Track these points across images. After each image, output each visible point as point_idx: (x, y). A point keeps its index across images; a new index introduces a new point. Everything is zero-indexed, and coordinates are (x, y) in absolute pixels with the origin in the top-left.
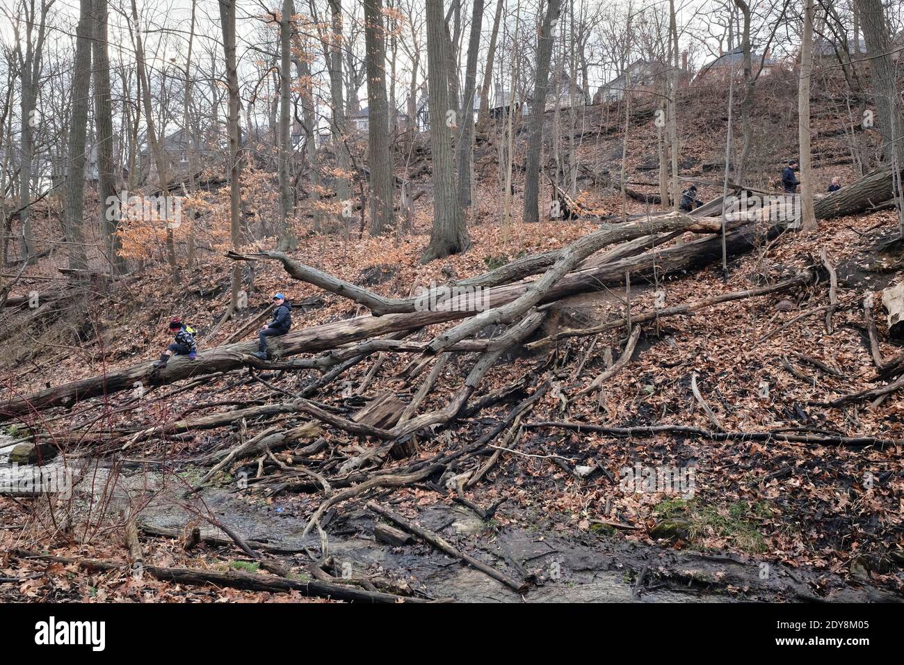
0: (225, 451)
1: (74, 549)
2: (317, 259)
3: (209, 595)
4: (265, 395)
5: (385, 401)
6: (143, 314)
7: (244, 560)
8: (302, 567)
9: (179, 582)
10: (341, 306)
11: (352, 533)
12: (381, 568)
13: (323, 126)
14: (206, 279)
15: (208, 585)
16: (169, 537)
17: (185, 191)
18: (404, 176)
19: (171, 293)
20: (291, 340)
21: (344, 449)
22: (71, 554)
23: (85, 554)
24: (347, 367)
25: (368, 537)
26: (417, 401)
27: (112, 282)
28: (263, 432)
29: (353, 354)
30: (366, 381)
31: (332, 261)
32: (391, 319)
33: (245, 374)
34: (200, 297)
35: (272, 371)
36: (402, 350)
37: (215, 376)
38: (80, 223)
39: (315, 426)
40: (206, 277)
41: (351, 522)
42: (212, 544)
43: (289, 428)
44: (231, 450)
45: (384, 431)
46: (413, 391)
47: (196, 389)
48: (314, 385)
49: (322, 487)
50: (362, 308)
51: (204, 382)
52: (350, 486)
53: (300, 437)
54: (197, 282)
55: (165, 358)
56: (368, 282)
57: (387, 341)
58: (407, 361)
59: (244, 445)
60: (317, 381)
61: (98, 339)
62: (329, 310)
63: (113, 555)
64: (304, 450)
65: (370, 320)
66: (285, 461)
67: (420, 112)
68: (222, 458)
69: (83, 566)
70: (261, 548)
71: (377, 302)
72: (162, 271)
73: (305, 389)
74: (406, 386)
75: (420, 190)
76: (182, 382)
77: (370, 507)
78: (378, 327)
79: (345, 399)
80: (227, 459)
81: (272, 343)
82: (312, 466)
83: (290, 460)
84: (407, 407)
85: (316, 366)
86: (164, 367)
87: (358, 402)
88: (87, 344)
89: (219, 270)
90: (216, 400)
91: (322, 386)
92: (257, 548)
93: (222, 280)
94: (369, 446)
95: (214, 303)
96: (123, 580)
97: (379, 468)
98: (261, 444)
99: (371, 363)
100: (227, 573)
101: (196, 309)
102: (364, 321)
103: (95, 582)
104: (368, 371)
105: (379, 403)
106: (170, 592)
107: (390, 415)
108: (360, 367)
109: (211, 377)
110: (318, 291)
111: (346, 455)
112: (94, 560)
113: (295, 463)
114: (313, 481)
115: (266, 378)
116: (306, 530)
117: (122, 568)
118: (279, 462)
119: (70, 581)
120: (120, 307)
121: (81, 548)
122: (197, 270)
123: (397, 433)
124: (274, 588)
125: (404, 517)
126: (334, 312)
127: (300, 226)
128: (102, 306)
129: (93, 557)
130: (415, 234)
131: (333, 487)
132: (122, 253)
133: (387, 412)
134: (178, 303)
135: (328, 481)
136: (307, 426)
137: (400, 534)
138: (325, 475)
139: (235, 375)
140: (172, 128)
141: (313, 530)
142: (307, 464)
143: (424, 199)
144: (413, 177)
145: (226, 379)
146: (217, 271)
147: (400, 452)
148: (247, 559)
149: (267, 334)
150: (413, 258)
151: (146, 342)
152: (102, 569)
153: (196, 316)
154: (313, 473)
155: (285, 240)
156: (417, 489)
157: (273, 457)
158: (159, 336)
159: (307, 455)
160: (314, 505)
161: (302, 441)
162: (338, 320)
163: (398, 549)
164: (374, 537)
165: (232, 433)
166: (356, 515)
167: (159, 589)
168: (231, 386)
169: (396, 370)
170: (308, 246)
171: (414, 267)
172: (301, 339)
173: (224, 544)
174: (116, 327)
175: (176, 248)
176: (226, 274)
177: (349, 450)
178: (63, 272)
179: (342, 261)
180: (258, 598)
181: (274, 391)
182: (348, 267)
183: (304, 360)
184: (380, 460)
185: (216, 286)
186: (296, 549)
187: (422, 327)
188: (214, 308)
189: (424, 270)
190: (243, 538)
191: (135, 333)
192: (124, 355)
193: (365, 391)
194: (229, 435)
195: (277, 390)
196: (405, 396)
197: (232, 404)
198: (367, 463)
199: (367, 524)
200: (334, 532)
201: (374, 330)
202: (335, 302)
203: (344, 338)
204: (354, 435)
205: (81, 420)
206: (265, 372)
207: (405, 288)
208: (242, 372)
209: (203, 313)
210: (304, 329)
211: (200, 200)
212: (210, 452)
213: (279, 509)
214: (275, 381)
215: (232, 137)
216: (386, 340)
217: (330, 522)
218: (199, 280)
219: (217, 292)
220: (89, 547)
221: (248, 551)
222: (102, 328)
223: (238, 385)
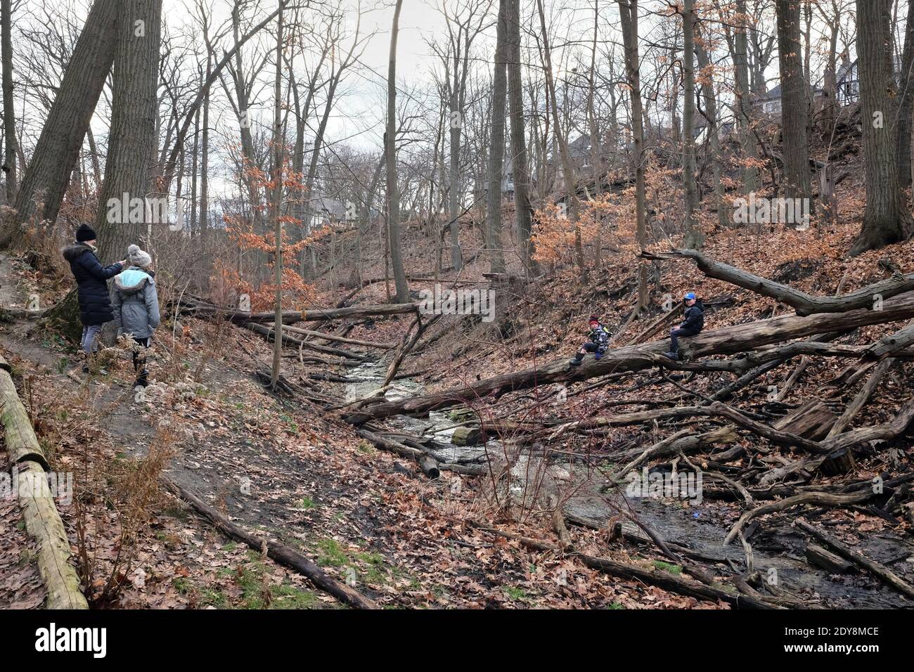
0: (638, 450)
1: (513, 527)
2: (726, 255)
3: (636, 590)
4: (676, 397)
5: (812, 410)
6: (556, 314)
7: (664, 561)
8: (725, 578)
9: (607, 572)
10: (755, 305)
11: (779, 551)
12: (817, 595)
13: (726, 115)
14: (612, 280)
15: (634, 580)
16: (590, 528)
17: (588, 194)
18: (823, 159)
19: (580, 293)
20: (704, 341)
21: (765, 459)
22: (510, 530)
23: (522, 532)
24: (764, 371)
25: (798, 558)
26: (851, 412)
27: (527, 284)
28: (676, 434)
29: (773, 356)
30: (787, 386)
31: (743, 257)
32: (816, 319)
33: (655, 374)
34: (607, 297)
35: (682, 372)
36: (830, 354)
37: (625, 375)
38: (499, 232)
39: (731, 431)
40: (613, 277)
41: (778, 539)
42: (632, 541)
43: (702, 432)
44: (645, 449)
45: (814, 442)
46: (846, 400)
47: (607, 387)
48: (728, 388)
49: (742, 497)
50: (780, 308)
51: (615, 380)
52: (774, 499)
53: (715, 442)
54: (604, 282)
55: (579, 356)
56: (785, 278)
57: (813, 343)
58: (836, 367)
59: (657, 445)
60: (731, 385)
61: (516, 337)
62: (741, 309)
63: (545, 537)
64: (719, 455)
65: (791, 320)
66: (700, 465)
67: (840, 83)
68: (636, 456)
69: (523, 544)
70: (680, 551)
71: (802, 300)
72: (571, 272)
73: (719, 392)
74: (836, 395)
75: (842, 172)
76: (595, 380)
77: (799, 525)
78: (801, 327)
79: (763, 405)
80: (641, 457)
81: (683, 343)
82: (729, 473)
83: (705, 465)
84: (839, 418)
85: (730, 369)
86: (579, 365)
87: (779, 410)
88: (508, 341)
89: (625, 270)
90: (626, 399)
91: (737, 390)
92: (676, 551)
93: (628, 279)
94: (793, 458)
95: (621, 302)
96: (558, 562)
97: (808, 481)
98: (673, 447)
99: (791, 367)
100: (653, 572)
101: (604, 309)
102: (785, 321)
103: (534, 560)
104: (789, 376)
105: (805, 411)
106: (599, 581)
107: (818, 426)
108: (779, 371)
109: (620, 376)
110: (728, 289)
111: (767, 465)
112: (529, 539)
113: (710, 468)
114: (731, 489)
115: (677, 379)
116: (727, 540)
117: (556, 550)
118: (694, 466)
119: (514, 555)
120: (535, 307)
121: (519, 527)
122: (604, 271)
123: (830, 446)
124: (701, 595)
125: (841, 541)
126: (746, 312)
127: (706, 221)
128: (519, 306)
129: (529, 536)
130: (841, 223)
131: (754, 498)
132: (536, 257)
133: (815, 422)
134: (587, 303)
135: (749, 491)
136: (722, 431)
137: (838, 560)
138: (744, 483)
139: (644, 375)
140: (574, 136)
141: (735, 540)
142: (723, 470)
143: (848, 182)
144: (832, 159)
145: (636, 379)
146: (623, 271)
147: (833, 467)
148: (667, 560)
149: (678, 334)
150: (840, 250)
151: (559, 340)
152: (540, 550)
153: (604, 315)
154: (731, 481)
155: (691, 237)
156: (856, 513)
157: (687, 460)
158: (571, 335)
159: (722, 461)
160: (733, 515)
161: (717, 446)
162: (752, 320)
163: (836, 576)
164: (805, 559)
165: (643, 432)
166: (783, 531)
167: (590, 576)
168: (640, 385)
169: (823, 376)
170: (715, 242)
171: (841, 260)
172: (714, 340)
173: (644, 542)
174: (532, 326)
175: (584, 250)
176: (632, 274)
177: (771, 461)
178: (486, 276)
179: (753, 257)
180: (684, 604)
181: (685, 393)
182: (761, 263)
183: (716, 362)
184: (807, 474)
185: (622, 286)
186: (717, 558)
187: (856, 328)
188: (621, 308)
189: (854, 263)
190: (661, 538)
191: (549, 332)
192: (540, 351)
193: (786, 397)
194: (640, 434)
195: (688, 391)
196: (836, 406)
197: (643, 403)
198: (792, 476)
199: (797, 543)
200: (757, 546)
201: (797, 331)
202: (747, 301)
203: (761, 339)
204: (775, 445)
205: (506, 410)
206: (674, 373)
207: (830, 284)
208: (651, 371)
209: (610, 313)
210: (716, 330)
211: (605, 203)
212: (622, 450)
213: (696, 515)
214: (687, 383)
215: (637, 137)
216: (810, 342)
217: (753, 535)
218: (606, 280)
219: (623, 292)
220: (525, 527)
221: (668, 552)
222: (521, 327)
223: (648, 384)
